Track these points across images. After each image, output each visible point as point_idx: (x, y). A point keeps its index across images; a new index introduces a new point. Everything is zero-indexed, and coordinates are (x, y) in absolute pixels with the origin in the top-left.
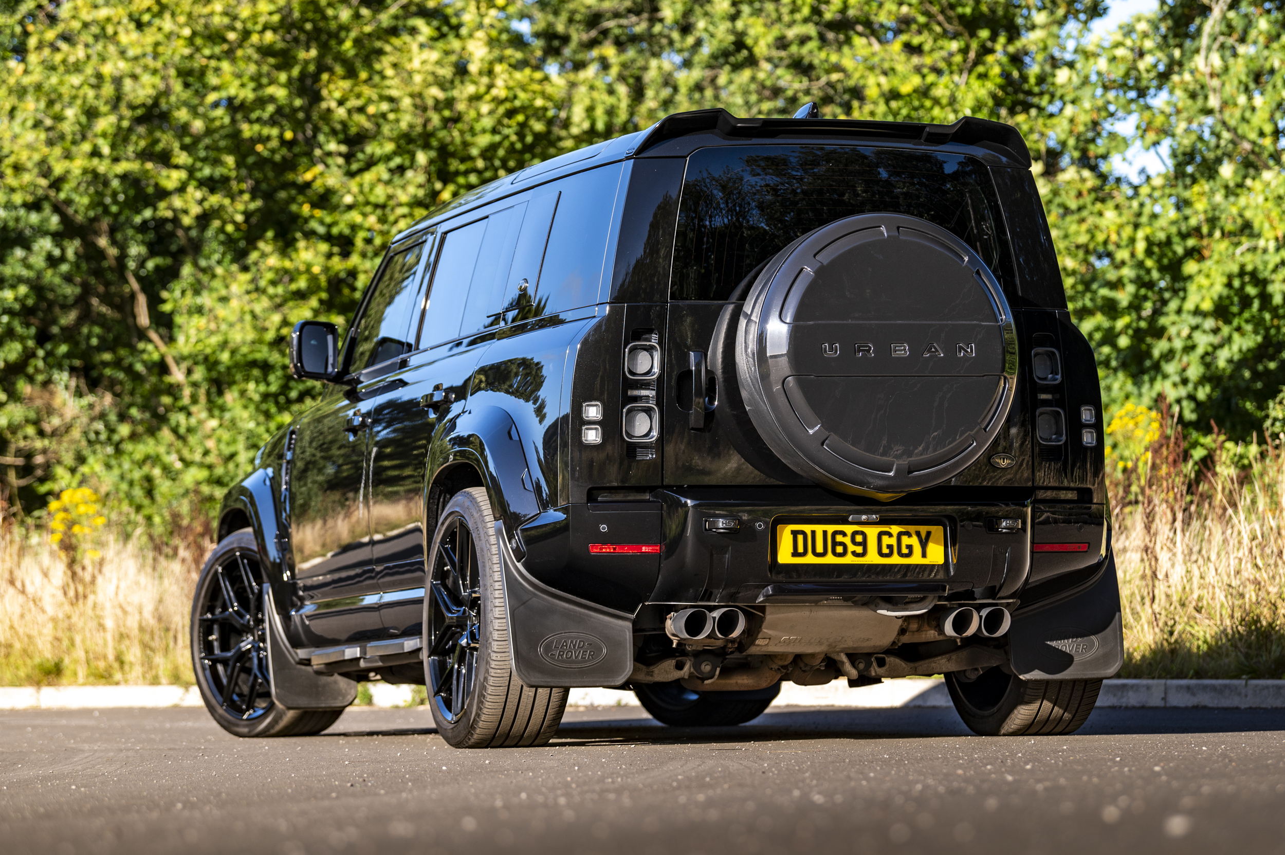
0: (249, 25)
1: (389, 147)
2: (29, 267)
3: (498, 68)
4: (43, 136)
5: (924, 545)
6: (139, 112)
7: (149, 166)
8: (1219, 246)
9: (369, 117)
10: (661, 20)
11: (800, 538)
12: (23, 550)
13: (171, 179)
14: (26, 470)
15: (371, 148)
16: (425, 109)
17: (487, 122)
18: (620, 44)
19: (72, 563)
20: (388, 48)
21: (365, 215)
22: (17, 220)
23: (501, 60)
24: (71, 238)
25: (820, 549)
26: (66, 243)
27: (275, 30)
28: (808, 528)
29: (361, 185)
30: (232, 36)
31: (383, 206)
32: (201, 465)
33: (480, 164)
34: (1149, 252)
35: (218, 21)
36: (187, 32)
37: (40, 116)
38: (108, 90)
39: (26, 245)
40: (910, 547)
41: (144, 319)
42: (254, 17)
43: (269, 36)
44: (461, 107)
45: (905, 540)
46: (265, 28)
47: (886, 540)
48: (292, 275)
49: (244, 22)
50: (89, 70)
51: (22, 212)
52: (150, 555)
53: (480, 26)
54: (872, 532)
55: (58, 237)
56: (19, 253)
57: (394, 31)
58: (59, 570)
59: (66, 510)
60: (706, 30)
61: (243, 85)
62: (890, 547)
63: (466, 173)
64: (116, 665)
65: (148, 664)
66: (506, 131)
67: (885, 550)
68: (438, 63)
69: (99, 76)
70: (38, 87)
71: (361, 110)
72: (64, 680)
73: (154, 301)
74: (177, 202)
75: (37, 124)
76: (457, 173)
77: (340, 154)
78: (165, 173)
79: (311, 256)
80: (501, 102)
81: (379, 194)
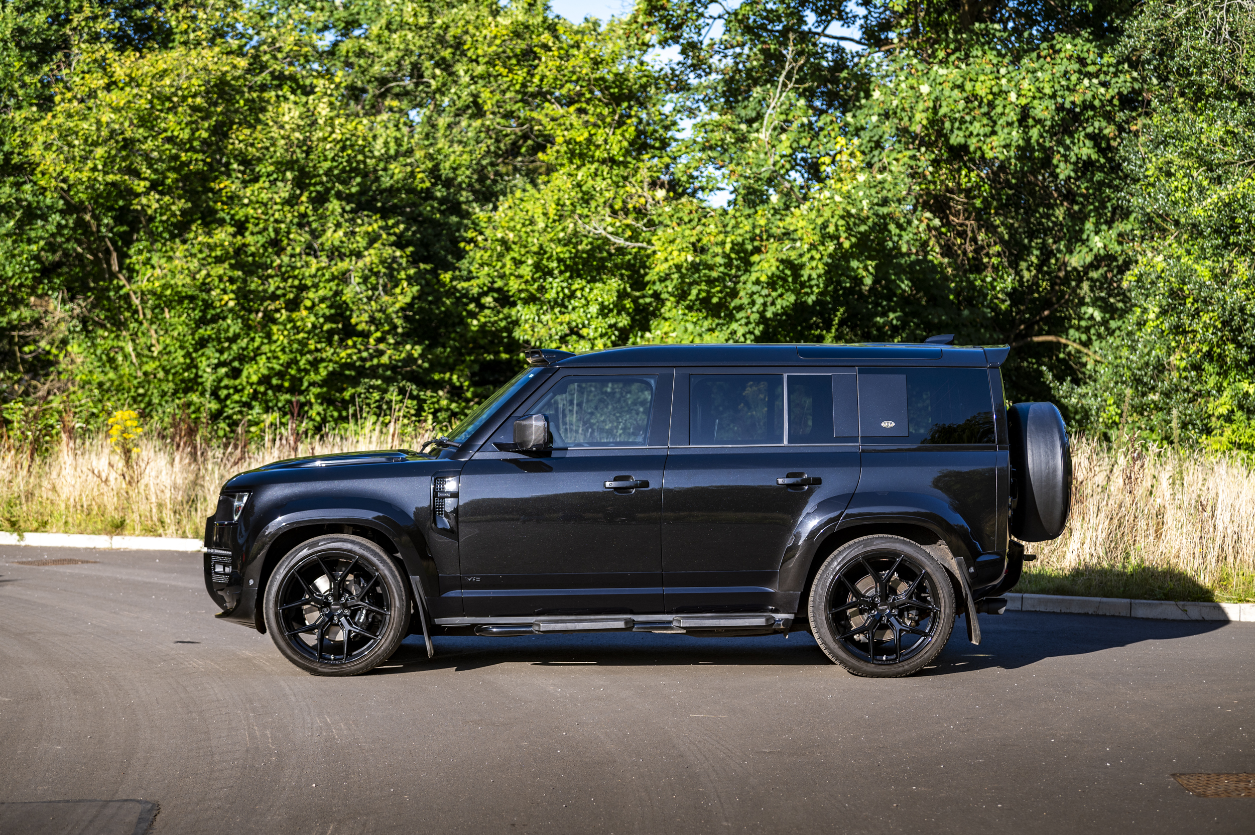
0: (186, 93)
1: (270, 168)
2: (48, 232)
3: (336, 121)
4: (62, 157)
7: (127, 177)
8: (773, 245)
9: (258, 150)
13: (140, 186)
15: (261, 168)
16: (292, 145)
17: (330, 155)
18: (399, 98)
19: (128, 460)
21: (255, 209)
22: (38, 202)
24: (71, 214)
26: (68, 217)
27: (202, 96)
29: (253, 192)
30: (175, 99)
31: (266, 204)
33: (324, 179)
34: (732, 249)
35: (168, 91)
36: (148, 95)
38: (105, 132)
39: (44, 218)
41: (115, 267)
42: (190, 88)
43: (199, 100)
44: (314, 144)
46: (196, 94)
48: (211, 248)
49: (183, 91)
55: (63, 213)
56: (40, 223)
58: (119, 463)
60: (456, 93)
61: (182, 129)
63: (317, 184)
64: (159, 525)
65: (179, 525)
66: (342, 160)
68: (300, 117)
70: (61, 127)
72: (126, 532)
73: (123, 256)
74: (144, 201)
75: (58, 149)
76: (312, 185)
77: (239, 171)
78: (136, 182)
79: (223, 235)
80: (338, 142)
81: (264, 196)
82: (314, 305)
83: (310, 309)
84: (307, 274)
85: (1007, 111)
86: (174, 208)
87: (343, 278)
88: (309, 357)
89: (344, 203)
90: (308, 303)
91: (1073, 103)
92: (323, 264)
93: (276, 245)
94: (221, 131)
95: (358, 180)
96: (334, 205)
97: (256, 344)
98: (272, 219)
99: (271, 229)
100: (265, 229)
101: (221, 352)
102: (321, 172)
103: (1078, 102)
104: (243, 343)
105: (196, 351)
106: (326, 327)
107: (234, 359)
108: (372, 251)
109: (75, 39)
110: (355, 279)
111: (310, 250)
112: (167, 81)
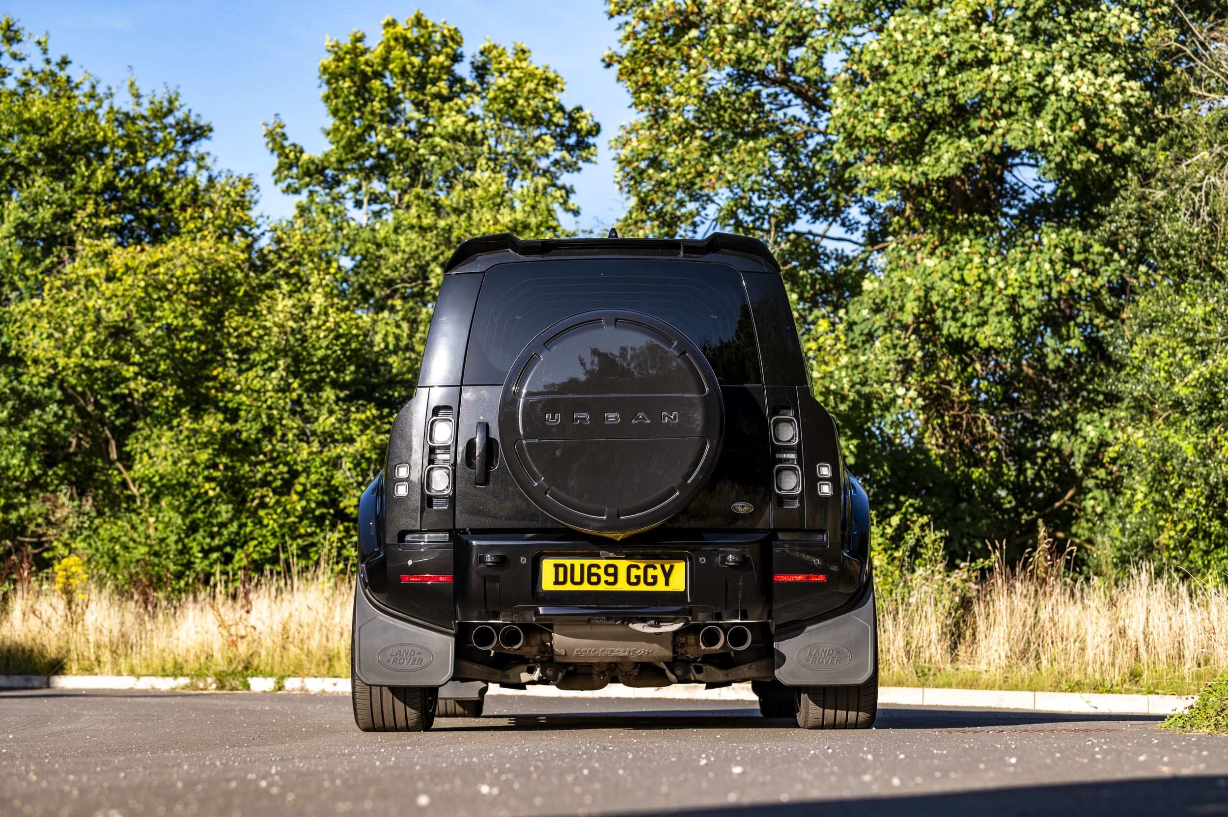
0: (181, 280)
1: (265, 356)
2: (44, 421)
3: (330, 311)
4: (52, 343)
5: (667, 575)
6: (112, 330)
7: (116, 363)
9: (253, 338)
10: (430, 285)
11: (561, 570)
12: (39, 593)
13: (129, 371)
14: (38, 545)
15: (255, 357)
16: (285, 333)
17: (324, 343)
18: (404, 298)
19: (70, 602)
20: (264, 297)
21: (247, 397)
22: (37, 392)
23: (332, 306)
24: (70, 404)
25: (577, 578)
26: (66, 407)
27: (196, 284)
28: (568, 562)
29: (247, 380)
30: (170, 286)
31: (258, 392)
32: (146, 544)
33: (319, 367)
35: (163, 279)
36: (143, 284)
37: (51, 331)
38: (92, 317)
39: (42, 407)
40: (655, 577)
41: (114, 455)
42: (185, 275)
43: (192, 287)
44: (308, 332)
45: (651, 572)
46: (190, 282)
47: (634, 572)
48: (199, 434)
49: (178, 278)
50: (80, 304)
51: (40, 388)
52: (116, 597)
53: (320, 285)
54: (622, 565)
55: (61, 403)
56: (37, 412)
57: (269, 287)
58: (61, 605)
59: (65, 570)
61: (176, 317)
62: (638, 577)
63: (311, 372)
64: (96, 663)
65: (115, 663)
66: (336, 348)
67: (633, 580)
68: (294, 306)
69: (86, 308)
70: (49, 314)
71: (249, 334)
72: (65, 672)
73: (120, 445)
74: (132, 385)
75: (50, 336)
76: (305, 372)
77: (235, 360)
78: (125, 367)
79: (211, 422)
80: (332, 331)
81: (257, 384)
82: (305, 490)
83: (302, 495)
84: (299, 459)
85: (995, 301)
86: (166, 394)
87: (335, 463)
88: (300, 541)
89: (338, 392)
90: (299, 488)
91: (1060, 292)
92: (315, 450)
93: (268, 431)
94: (216, 319)
95: (352, 368)
96: (329, 394)
97: (248, 530)
98: (265, 406)
99: (264, 417)
100: (258, 416)
101: (212, 536)
102: (315, 360)
103: (1064, 291)
104: (233, 528)
105: (187, 536)
106: (317, 512)
107: (225, 544)
108: (364, 438)
109: (79, 236)
110: (347, 464)
111: (303, 436)
112: (162, 269)
